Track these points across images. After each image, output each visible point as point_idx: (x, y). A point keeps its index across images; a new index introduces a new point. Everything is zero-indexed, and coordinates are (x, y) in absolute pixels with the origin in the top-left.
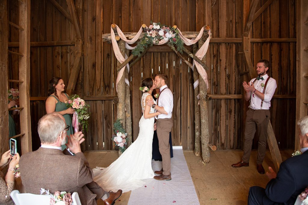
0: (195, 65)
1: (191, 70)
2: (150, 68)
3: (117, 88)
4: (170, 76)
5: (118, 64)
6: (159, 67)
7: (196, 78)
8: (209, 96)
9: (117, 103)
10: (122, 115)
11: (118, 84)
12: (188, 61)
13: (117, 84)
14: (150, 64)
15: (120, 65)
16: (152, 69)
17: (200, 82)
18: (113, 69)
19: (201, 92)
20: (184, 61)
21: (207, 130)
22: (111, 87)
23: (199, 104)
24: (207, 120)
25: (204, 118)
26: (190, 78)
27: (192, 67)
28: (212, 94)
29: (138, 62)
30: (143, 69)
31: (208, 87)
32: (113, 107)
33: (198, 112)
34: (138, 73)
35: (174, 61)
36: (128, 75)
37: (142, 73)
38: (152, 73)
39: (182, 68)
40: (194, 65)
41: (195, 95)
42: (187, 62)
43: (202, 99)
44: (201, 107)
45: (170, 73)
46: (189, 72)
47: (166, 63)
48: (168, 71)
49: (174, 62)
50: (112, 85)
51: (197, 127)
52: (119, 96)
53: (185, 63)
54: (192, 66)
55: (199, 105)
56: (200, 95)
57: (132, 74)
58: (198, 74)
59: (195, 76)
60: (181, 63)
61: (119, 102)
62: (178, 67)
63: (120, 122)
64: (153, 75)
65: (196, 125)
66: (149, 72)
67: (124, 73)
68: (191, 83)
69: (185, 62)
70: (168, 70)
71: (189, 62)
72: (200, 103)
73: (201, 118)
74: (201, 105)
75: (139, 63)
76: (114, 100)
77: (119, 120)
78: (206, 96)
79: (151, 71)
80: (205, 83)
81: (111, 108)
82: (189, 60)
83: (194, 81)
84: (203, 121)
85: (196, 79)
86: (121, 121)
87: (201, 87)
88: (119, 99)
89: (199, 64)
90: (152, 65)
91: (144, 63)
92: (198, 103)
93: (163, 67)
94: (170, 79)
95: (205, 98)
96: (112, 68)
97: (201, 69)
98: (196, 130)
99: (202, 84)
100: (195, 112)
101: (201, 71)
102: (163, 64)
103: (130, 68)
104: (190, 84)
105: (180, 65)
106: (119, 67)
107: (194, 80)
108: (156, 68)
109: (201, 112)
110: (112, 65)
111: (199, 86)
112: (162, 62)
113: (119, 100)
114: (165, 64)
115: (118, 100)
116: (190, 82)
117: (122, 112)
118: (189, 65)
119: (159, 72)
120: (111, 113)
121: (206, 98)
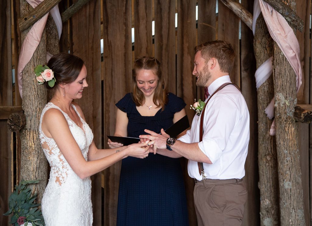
0: (261, 16)
1: (247, 31)
2: (126, 25)
3: (23, 85)
4: (186, 49)
5: (22, 8)
6: (153, 23)
7: (263, 54)
8: (304, 110)
9: (21, 131)
10: (38, 168)
11: (25, 71)
12: (238, 3)
13: (20, 70)
14: (126, 13)
15: (30, 13)
16: (133, 30)
17: (278, 68)
18: (13, 27)
19: (280, 96)
20: (227, 3)
21: (300, 213)
22: (7, 83)
23: (272, 132)
24: (298, 183)
25: (288, 177)
26: (243, 57)
27: (252, 23)
28: (310, 103)
29: (88, 7)
30: (106, 28)
31: (301, 83)
32: (12, 141)
33: (268, 158)
34: (91, 41)
35: (197, 4)
36: (57, 44)
37: (102, 41)
38: (133, 41)
39: (220, 26)
40: (256, 15)
41: (260, 107)
42: (235, 7)
43: (284, 117)
44: (280, 142)
45: (185, 41)
46: (240, 38)
47: (172, 13)
48: (179, 34)
49: (197, 7)
50: (9, 75)
51: (266, 202)
52: (26, 109)
53: (231, 11)
54: (250, 20)
55: (274, 138)
56: (276, 105)
57: (72, 44)
58: (271, 44)
59: (259, 48)
60: (217, 12)
61: (28, 126)
62: (210, 22)
63: (30, 191)
64: (133, 47)
65: (262, 198)
66: (123, 39)
67: (42, 37)
68: (246, 70)
69: (231, 7)
70: (179, 31)
71: (242, 6)
72: (275, 131)
73: (280, 177)
74: (278, 137)
75: (92, 10)
76: (11, 121)
77: (28, 185)
78: (296, 108)
79: (127, 36)
80: (291, 69)
81: (7, 144)
82: (240, 2)
83: (258, 64)
84: (286, 185)
85: (262, 57)
86: (33, 188)
87: (278, 82)
88: (28, 119)
89: (274, 11)
90: (133, 18)
91: (109, 11)
92: (268, 129)
93: (165, 24)
94: (184, 58)
95: (291, 114)
96: (9, 23)
97: (279, 27)
98: (263, 212)
99: (283, 73)
100: (259, 157)
101: (280, 34)
102: (165, 15)
103: (64, 24)
104: (244, 74)
105: (213, 18)
106: (26, 19)
107: (258, 61)
108: (142, 27)
109: (281, 157)
110: (8, 13)
111: (271, 79)
112: (161, 9)
113: (28, 122)
114: (169, 13)
115: (25, 121)
116: (243, 68)
117: (36, 159)
118: (240, 15)
119: (152, 38)
120: (7, 159)
121: (295, 114)
